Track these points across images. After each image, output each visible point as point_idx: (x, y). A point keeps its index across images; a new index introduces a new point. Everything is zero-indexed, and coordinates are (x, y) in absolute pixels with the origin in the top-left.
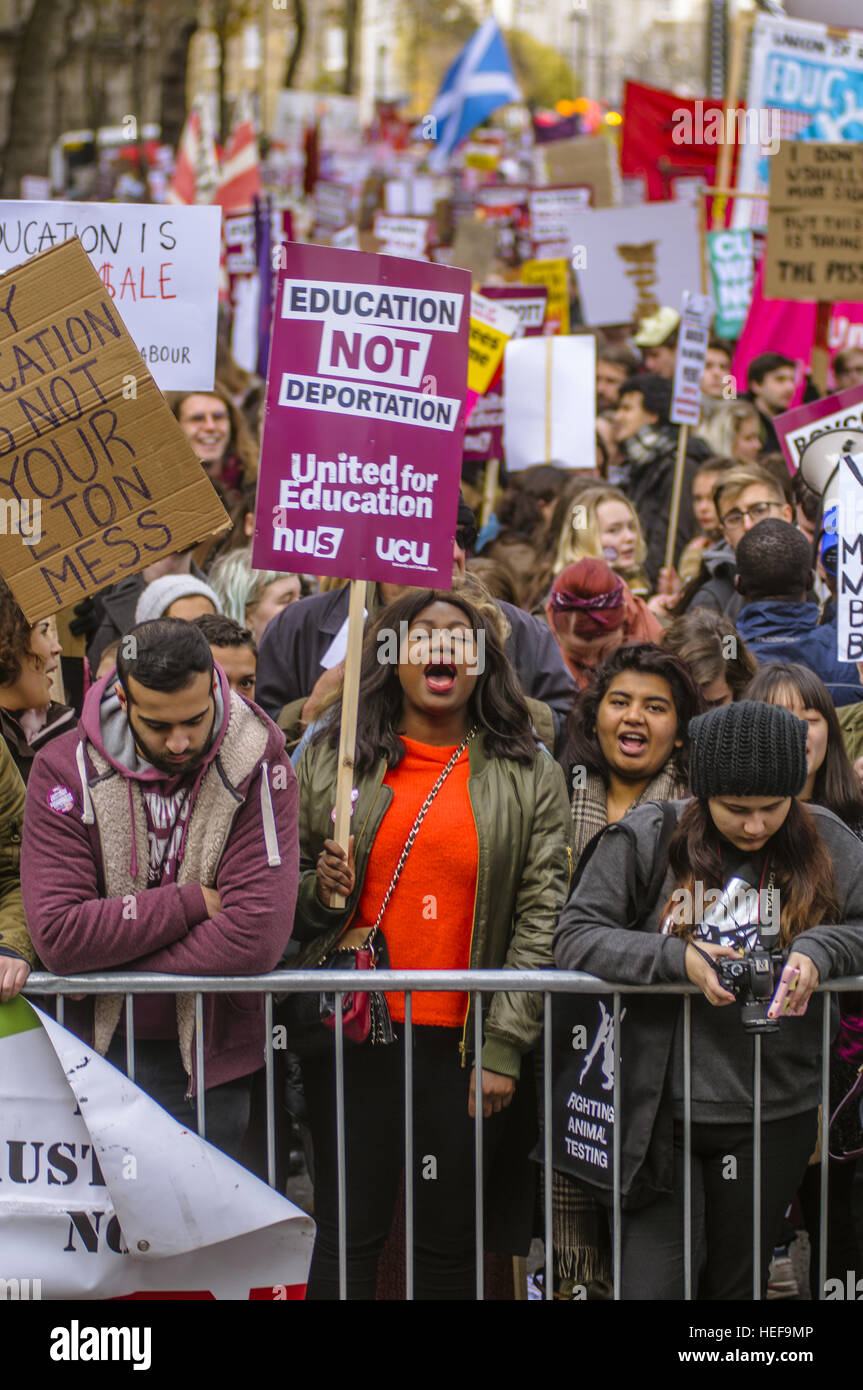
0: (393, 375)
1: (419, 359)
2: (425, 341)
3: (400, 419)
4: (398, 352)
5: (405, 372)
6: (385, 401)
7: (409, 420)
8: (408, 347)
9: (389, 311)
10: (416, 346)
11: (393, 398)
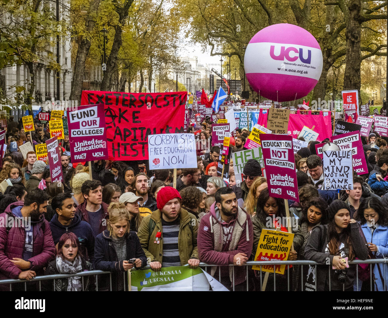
0: (283, 158)
1: (287, 154)
2: (287, 151)
3: (286, 167)
4: (283, 154)
5: (285, 157)
6: (282, 164)
7: (288, 167)
8: (284, 152)
9: (279, 145)
10: (286, 152)
11: (283, 163)
